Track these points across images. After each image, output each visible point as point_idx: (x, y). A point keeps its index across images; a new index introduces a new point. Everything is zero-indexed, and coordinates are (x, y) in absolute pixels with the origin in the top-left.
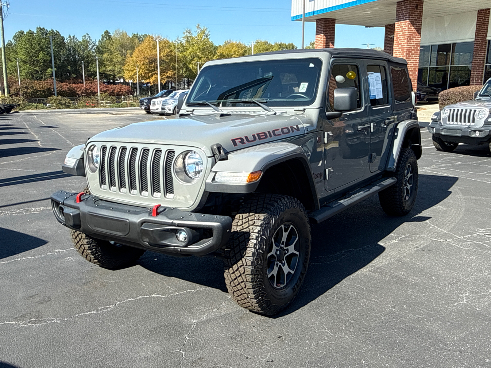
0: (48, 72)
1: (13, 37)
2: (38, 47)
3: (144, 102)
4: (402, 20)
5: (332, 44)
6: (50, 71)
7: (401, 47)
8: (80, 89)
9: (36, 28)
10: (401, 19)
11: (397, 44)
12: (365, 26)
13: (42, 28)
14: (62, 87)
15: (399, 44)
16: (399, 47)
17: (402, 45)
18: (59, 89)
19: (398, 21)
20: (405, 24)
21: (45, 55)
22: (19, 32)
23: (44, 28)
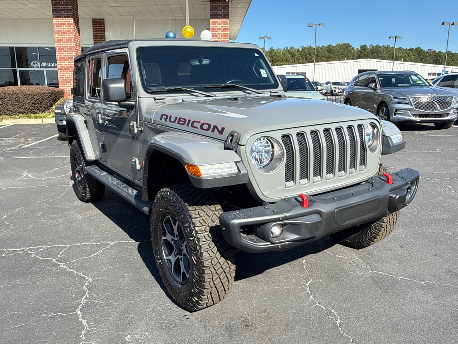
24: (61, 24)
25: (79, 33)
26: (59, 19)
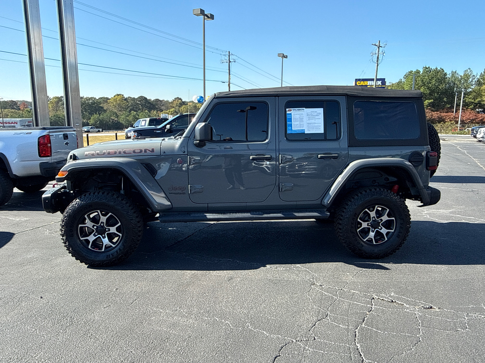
0: (426, 103)
1: (404, 76)
2: (421, 83)
3: (474, 130)
6: (427, 102)
8: (449, 117)
9: (423, 68)
13: (427, 67)
14: (433, 115)
18: (429, 117)
21: (425, 89)
22: (409, 72)
23: (429, 67)
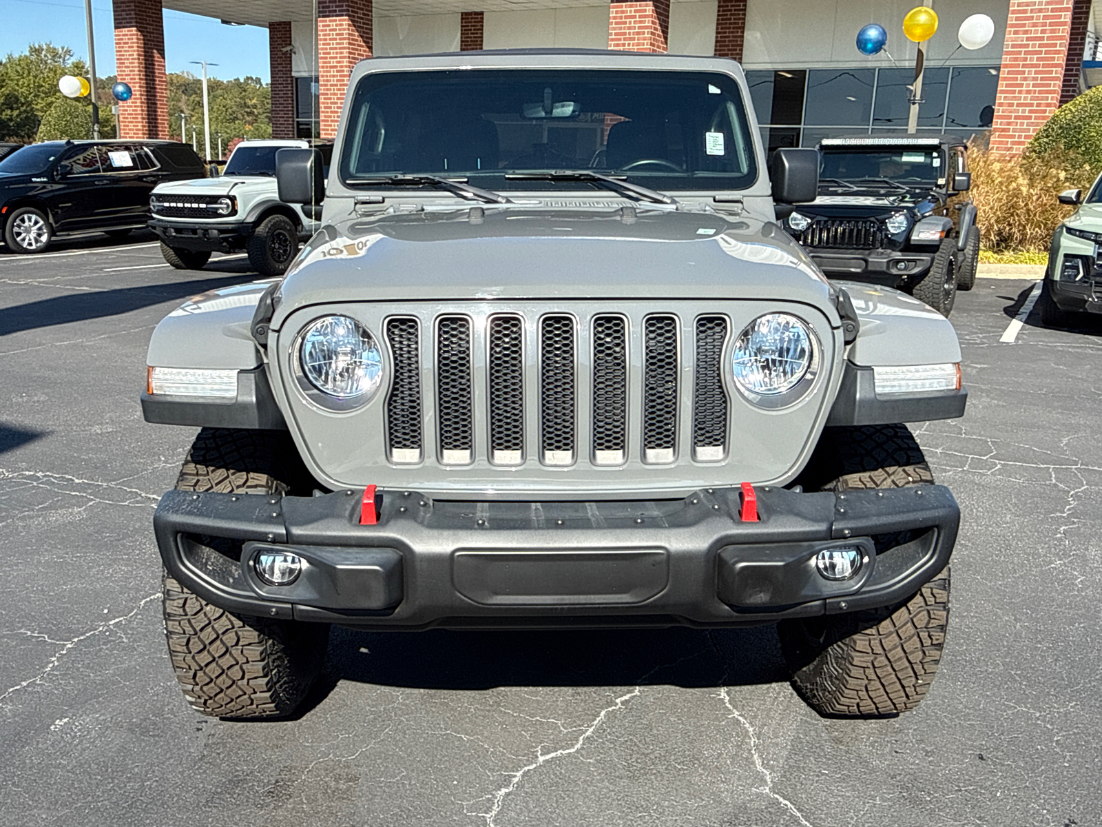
4: (333, 16)
5: (160, 54)
7: (335, 73)
10: (330, 11)
11: (327, 67)
12: (220, 20)
15: (331, 67)
16: (332, 73)
17: (339, 69)
19: (324, 17)
20: (341, 25)
24: (626, 17)
25: (666, 38)
26: (622, 7)
